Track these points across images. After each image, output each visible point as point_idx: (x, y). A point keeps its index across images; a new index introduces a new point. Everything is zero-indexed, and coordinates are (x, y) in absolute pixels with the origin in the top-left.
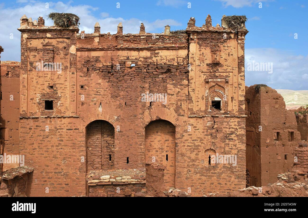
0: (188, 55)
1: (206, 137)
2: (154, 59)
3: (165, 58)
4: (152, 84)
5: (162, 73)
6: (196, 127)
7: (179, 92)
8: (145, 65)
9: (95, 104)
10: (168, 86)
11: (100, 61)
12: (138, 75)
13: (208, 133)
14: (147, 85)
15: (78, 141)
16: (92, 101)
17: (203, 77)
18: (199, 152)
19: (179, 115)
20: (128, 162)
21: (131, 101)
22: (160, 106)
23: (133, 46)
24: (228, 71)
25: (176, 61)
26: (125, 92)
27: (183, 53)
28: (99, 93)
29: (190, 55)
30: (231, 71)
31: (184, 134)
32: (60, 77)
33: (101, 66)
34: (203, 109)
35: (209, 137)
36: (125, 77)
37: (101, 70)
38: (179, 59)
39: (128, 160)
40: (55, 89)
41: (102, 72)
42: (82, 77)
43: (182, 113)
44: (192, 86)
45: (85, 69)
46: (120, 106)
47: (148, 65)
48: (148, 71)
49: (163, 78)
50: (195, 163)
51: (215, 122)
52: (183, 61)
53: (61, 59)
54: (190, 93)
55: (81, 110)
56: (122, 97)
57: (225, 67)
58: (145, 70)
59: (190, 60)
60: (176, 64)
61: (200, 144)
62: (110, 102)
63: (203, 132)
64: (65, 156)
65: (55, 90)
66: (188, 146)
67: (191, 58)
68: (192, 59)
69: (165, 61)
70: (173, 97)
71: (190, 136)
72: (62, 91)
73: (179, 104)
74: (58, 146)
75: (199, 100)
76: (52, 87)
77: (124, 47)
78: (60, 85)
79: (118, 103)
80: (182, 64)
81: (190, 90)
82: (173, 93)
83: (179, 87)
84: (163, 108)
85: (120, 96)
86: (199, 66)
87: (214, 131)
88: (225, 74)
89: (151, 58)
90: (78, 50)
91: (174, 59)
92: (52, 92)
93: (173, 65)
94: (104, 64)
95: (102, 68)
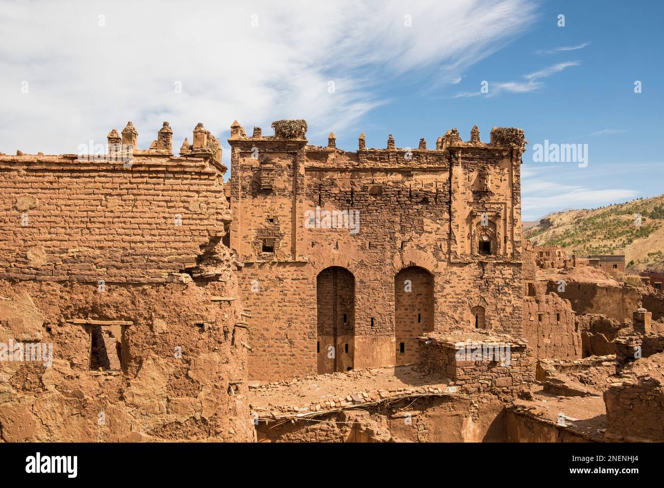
0: (450, 179)
1: (473, 290)
2: (407, 184)
3: (421, 183)
4: (404, 217)
5: (417, 203)
6: (460, 276)
7: (438, 229)
8: (394, 191)
9: (329, 244)
10: (425, 220)
11: (336, 186)
12: (386, 205)
13: (476, 285)
14: (397, 219)
15: (307, 296)
16: (326, 240)
17: (469, 209)
18: (463, 310)
19: (439, 260)
20: (372, 325)
21: (376, 240)
22: (415, 248)
23: (380, 165)
24: (499, 202)
25: (434, 186)
26: (370, 229)
27: (444, 176)
28: (334, 230)
29: (453, 179)
30: (505, 201)
31: (445, 286)
32: (283, 206)
33: (337, 192)
34: (468, 252)
35: (477, 290)
36: (370, 207)
37: (337, 198)
38: (438, 184)
39: (372, 322)
40: (276, 223)
41: (339, 200)
42: (312, 206)
43: (443, 257)
44: (455, 221)
45: (316, 197)
46: (362, 248)
47: (399, 191)
48: (399, 199)
49: (417, 210)
50: (459, 325)
51: (484, 270)
52: (444, 187)
53: (284, 181)
54: (453, 230)
55: (310, 253)
56: (365, 234)
57: (496, 197)
58: (395, 198)
59: (453, 186)
60: (434, 191)
61: (465, 299)
62: (348, 241)
63: (470, 284)
64: (290, 317)
65: (277, 225)
66: (450, 302)
67: (455, 183)
68: (456, 185)
69: (420, 186)
70: (430, 235)
71: (453, 289)
72: (285, 226)
73: (439, 244)
74: (280, 302)
75: (463, 240)
76: (272, 220)
77: (368, 167)
78: (283, 218)
79: (360, 243)
80: (442, 191)
81: (452, 226)
82: (430, 230)
83: (438, 221)
84: (418, 251)
85: (362, 233)
86: (464, 193)
87: (482, 282)
88: (496, 206)
89: (403, 182)
90: (306, 169)
91: (431, 185)
92: (273, 227)
93: (431, 192)
94: (342, 189)
95: (339, 195)
